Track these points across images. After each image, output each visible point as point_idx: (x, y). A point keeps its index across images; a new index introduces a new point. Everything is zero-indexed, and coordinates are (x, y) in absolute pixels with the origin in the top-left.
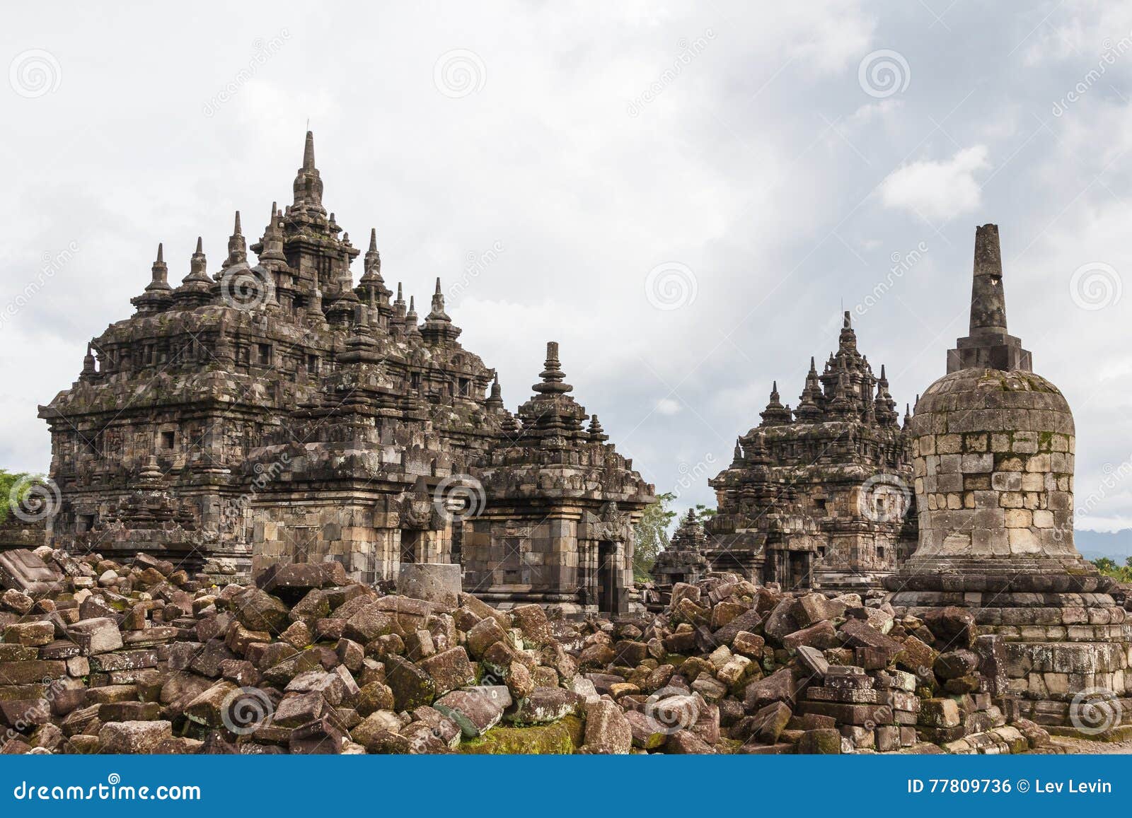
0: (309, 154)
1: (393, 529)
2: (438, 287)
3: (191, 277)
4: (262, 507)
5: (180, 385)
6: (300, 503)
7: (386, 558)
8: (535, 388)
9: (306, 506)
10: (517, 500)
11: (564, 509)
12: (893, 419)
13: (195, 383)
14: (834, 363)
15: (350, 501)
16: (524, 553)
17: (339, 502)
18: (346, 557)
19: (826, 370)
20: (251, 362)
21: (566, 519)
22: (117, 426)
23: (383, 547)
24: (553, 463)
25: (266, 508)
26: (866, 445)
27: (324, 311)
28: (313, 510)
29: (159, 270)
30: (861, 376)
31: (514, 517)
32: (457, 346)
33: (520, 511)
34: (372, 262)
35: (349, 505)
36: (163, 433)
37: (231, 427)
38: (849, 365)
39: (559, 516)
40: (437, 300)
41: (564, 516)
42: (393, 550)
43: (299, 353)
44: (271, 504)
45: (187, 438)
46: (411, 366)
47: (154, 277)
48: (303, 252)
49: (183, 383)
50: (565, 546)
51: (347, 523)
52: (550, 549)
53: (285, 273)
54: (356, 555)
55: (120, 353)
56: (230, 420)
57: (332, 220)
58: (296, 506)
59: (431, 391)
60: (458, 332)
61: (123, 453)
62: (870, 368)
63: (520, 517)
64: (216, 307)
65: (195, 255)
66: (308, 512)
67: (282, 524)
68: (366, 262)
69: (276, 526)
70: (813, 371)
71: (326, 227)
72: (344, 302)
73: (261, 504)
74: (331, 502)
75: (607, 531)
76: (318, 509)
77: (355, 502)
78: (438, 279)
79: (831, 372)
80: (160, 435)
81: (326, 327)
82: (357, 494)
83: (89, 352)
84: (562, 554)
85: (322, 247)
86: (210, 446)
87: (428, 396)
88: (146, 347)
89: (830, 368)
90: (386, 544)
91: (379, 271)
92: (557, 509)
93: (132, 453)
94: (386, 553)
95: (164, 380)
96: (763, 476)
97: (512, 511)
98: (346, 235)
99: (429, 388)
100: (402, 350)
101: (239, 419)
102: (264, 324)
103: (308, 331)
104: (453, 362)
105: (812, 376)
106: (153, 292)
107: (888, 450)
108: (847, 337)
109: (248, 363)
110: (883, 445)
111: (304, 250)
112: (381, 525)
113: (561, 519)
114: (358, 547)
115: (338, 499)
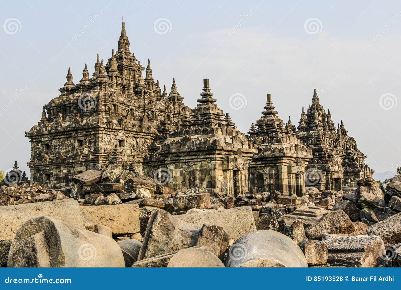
0: (124, 31)
1: (231, 170)
2: (174, 81)
3: (83, 79)
4: (172, 163)
5: (84, 121)
6: (190, 161)
7: (228, 182)
8: (263, 113)
9: (193, 162)
10: (264, 158)
11: (284, 161)
12: (334, 129)
13: (91, 120)
14: (311, 109)
15: (214, 159)
16: (266, 180)
17: (209, 159)
18: (213, 182)
19: (308, 112)
20: (111, 112)
21: (284, 165)
22: (58, 139)
23: (227, 178)
24: (277, 142)
25: (173, 163)
26: (326, 139)
27: (134, 91)
28: (196, 163)
29: (69, 77)
30: (322, 113)
31: (261, 165)
32: (182, 104)
33: (264, 162)
34: (149, 71)
35: (214, 160)
36: (77, 141)
37: (105, 137)
38: (317, 109)
39: (281, 164)
40: (173, 86)
41: (283, 164)
42: (231, 179)
43: (127, 108)
44: (176, 162)
45: (88, 142)
46: (167, 112)
47: (68, 80)
48: (124, 69)
49: (85, 121)
50: (284, 176)
51: (213, 168)
52: (278, 177)
53: (119, 77)
54: (217, 181)
55: (57, 110)
56: (105, 134)
57: (133, 56)
58: (188, 162)
59: (174, 122)
60: (183, 98)
61: (61, 149)
62: (324, 110)
63: (264, 165)
64: (96, 91)
65: (84, 71)
66: (194, 164)
67: (182, 169)
68: (147, 72)
69: (179, 170)
70: (303, 112)
71: (132, 59)
72: (141, 88)
73: (172, 162)
74: (206, 159)
75: (299, 170)
76: (198, 163)
77: (217, 159)
78: (174, 78)
79: (310, 112)
80: (76, 141)
81: (135, 98)
82: (217, 156)
83: (44, 110)
84: (283, 180)
85: (131, 66)
86: (98, 145)
87: (174, 124)
88: (68, 107)
89: (309, 111)
90: (228, 176)
91: (152, 76)
92: (280, 161)
93: (65, 149)
94: (228, 180)
95: (78, 120)
96: (322, 149)
97: (260, 163)
98: (139, 62)
99: (174, 121)
100: (163, 106)
101: (108, 134)
102: (115, 97)
103: (129, 99)
104: (182, 110)
105: (303, 114)
106: (68, 86)
107: (334, 141)
108: (315, 98)
109: (110, 112)
110: (332, 140)
111: (125, 68)
112: (226, 169)
113: (282, 165)
114: (218, 178)
115: (208, 158)
